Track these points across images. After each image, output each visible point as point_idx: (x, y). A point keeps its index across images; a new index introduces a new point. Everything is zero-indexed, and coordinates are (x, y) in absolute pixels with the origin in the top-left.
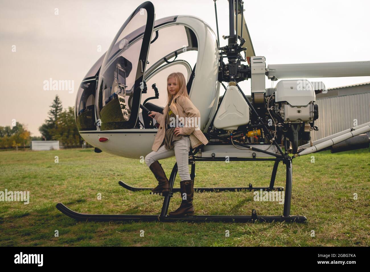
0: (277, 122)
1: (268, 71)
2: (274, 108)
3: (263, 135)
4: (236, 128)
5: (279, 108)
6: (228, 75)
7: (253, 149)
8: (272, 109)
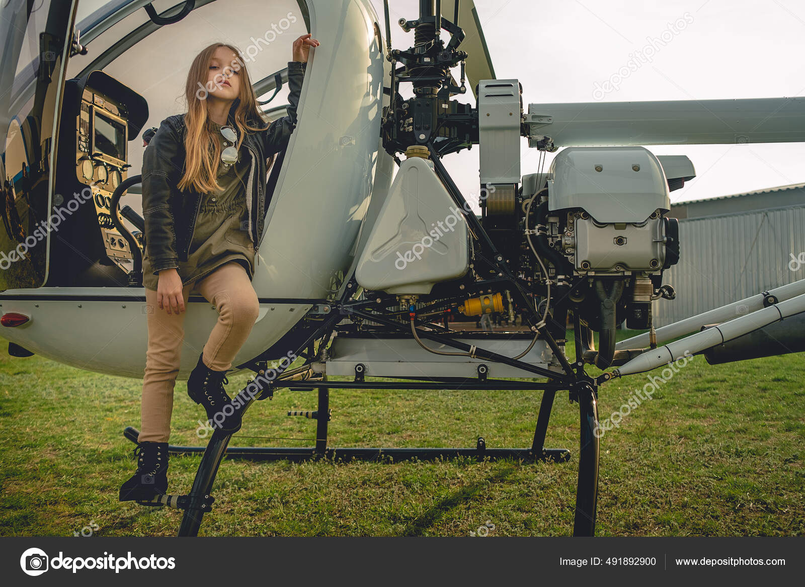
0: (553, 271)
1: (529, 120)
2: (546, 230)
3: (511, 311)
4: (426, 290)
5: (561, 231)
6: (411, 130)
7: (480, 353)
8: (538, 234)
